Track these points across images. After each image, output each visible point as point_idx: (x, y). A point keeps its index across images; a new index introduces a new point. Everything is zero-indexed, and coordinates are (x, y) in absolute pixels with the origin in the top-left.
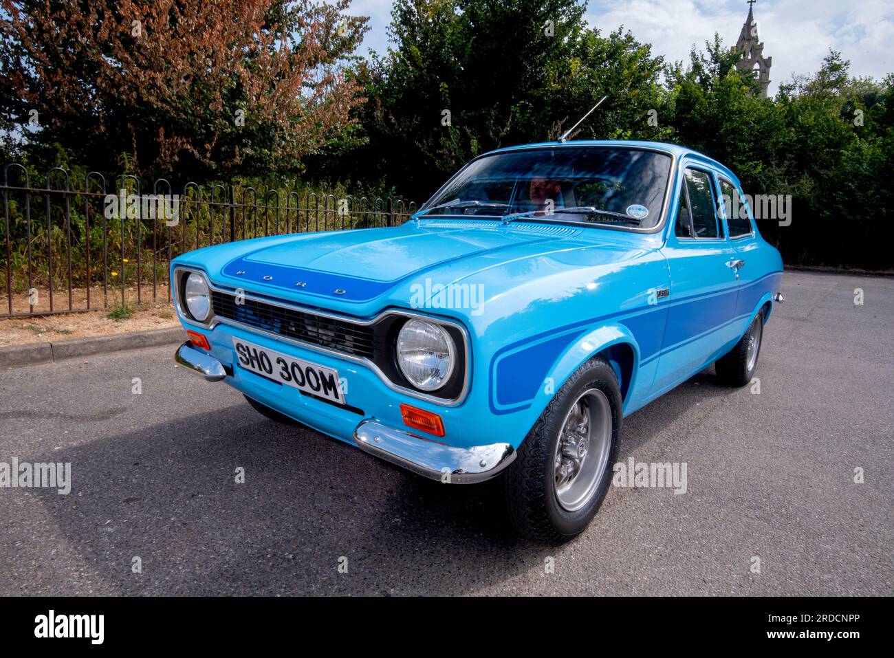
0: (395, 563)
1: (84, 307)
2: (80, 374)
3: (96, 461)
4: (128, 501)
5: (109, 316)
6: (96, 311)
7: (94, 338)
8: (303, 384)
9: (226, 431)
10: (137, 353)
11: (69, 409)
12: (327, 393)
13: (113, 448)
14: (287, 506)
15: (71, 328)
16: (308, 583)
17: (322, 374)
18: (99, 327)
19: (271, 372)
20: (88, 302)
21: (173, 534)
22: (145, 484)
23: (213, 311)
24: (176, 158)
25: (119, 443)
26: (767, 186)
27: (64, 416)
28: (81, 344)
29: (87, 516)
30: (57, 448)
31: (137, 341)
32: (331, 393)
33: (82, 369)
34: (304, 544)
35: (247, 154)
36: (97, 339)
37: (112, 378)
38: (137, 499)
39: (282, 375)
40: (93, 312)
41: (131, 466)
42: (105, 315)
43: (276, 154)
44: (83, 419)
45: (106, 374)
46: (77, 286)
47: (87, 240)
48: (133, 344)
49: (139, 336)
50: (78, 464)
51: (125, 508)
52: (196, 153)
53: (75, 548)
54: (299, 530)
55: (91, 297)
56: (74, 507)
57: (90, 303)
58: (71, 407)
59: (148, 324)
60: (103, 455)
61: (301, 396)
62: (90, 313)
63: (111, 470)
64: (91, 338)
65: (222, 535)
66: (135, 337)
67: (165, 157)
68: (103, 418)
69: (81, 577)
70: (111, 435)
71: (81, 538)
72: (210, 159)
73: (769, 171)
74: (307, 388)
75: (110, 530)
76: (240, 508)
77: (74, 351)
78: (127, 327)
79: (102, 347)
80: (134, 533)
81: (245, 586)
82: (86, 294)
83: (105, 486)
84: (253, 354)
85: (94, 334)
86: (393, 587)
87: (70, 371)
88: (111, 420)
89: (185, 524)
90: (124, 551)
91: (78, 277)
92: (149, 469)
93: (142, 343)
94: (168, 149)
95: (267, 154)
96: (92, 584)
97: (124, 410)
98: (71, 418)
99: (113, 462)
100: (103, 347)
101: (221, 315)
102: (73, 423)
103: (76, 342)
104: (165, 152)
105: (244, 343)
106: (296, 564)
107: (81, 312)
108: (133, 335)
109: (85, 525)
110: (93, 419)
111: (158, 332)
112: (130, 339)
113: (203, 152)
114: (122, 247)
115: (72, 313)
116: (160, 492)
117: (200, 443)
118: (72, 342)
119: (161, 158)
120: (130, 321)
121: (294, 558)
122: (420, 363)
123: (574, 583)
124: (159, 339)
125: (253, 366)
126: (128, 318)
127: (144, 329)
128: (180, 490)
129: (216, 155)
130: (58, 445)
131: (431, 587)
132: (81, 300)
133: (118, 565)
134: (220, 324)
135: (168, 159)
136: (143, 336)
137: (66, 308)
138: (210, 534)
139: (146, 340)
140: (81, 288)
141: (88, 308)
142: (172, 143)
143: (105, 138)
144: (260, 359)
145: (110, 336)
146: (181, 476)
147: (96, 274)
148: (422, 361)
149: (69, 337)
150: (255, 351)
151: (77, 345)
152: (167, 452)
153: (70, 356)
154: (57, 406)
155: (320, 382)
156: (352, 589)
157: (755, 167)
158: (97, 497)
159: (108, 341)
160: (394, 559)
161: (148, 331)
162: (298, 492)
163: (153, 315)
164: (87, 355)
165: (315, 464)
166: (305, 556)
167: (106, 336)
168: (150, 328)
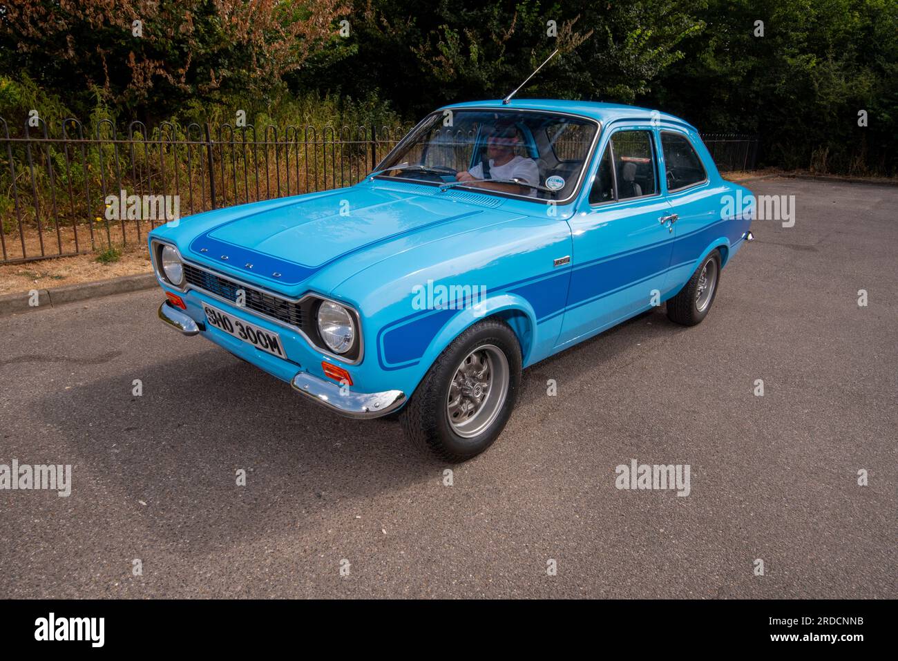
0: (329, 474)
1: (73, 250)
2: (77, 319)
3: (100, 398)
4: (128, 429)
5: (98, 260)
6: (85, 254)
7: (86, 283)
8: (256, 342)
9: (207, 372)
10: (127, 297)
11: (73, 353)
12: (273, 350)
13: (113, 387)
14: (253, 434)
15: (64, 273)
16: (263, 488)
17: (268, 336)
18: (89, 271)
19: (232, 331)
20: (76, 243)
21: (164, 454)
22: (141, 416)
23: (185, 279)
24: (150, 84)
25: (118, 383)
26: (820, 84)
27: (69, 360)
28: (75, 290)
29: (97, 441)
30: (67, 388)
31: (126, 285)
32: (276, 350)
33: (79, 314)
34: (263, 461)
35: (224, 76)
36: (89, 285)
37: (106, 323)
38: (136, 428)
39: (240, 334)
40: (83, 256)
41: (129, 403)
42: (94, 258)
43: (254, 74)
44: (85, 362)
45: (101, 318)
46: (62, 225)
47: (67, 178)
48: (123, 288)
49: (128, 281)
50: (86, 401)
51: (126, 435)
52: (170, 77)
53: (91, 464)
54: (260, 451)
55: (79, 238)
56: (87, 434)
57: (79, 245)
58: (74, 352)
59: (133, 267)
60: (105, 393)
61: (256, 350)
62: (80, 256)
63: (113, 406)
64: (83, 284)
65: (201, 454)
66: (124, 282)
67: (139, 82)
68: (102, 361)
69: (98, 484)
70: (110, 376)
71: (95, 457)
72: (186, 83)
73: (824, 66)
74: (259, 345)
75: (116, 451)
76: (216, 435)
77: (70, 297)
78: (117, 271)
79: (94, 293)
80: (134, 453)
81: (216, 490)
82: (73, 234)
83: (109, 419)
84: (218, 317)
85: (85, 279)
86: (325, 490)
87: (68, 316)
88: (109, 362)
89: (173, 447)
90: (128, 466)
91: (62, 215)
92: (143, 404)
93: (130, 288)
94: (141, 74)
95: (245, 75)
96: (106, 488)
97: (119, 353)
98: (75, 361)
99: (114, 398)
100: (96, 292)
101: (191, 283)
102: (78, 366)
103: (70, 289)
104: (137, 77)
105: (212, 308)
106: (255, 475)
107: (71, 256)
108: (122, 280)
109: (97, 447)
110: (93, 362)
111: (145, 276)
112: (120, 284)
113: (178, 77)
114: (102, 184)
115: (62, 257)
116: (153, 423)
117: (185, 383)
118: (67, 289)
119: (134, 83)
120: (117, 265)
121: (254, 471)
122: (331, 333)
123: (459, 489)
124: (146, 283)
125: (219, 326)
126: (116, 261)
127: (132, 272)
128: (169, 421)
129: (191, 78)
130: (67, 385)
131: (352, 491)
132: (69, 241)
133: (124, 475)
134: (191, 289)
135: (141, 85)
136: (131, 281)
137: (57, 252)
138: (192, 454)
139: (134, 284)
140: (67, 226)
141: (77, 252)
142: (145, 67)
143: (75, 63)
144: (223, 321)
145: (101, 281)
146: (169, 410)
147: (80, 210)
148: (333, 332)
149: (64, 283)
150: (219, 314)
151: (72, 291)
152: (158, 390)
153: (66, 302)
154: (61, 351)
155: (267, 342)
156: (294, 492)
157: (808, 62)
158: (104, 426)
159: (100, 286)
160: (329, 472)
161: (136, 275)
162: (262, 423)
163: (139, 257)
164: (81, 300)
165: (279, 400)
166: (262, 470)
167: (97, 282)
168: (137, 271)
